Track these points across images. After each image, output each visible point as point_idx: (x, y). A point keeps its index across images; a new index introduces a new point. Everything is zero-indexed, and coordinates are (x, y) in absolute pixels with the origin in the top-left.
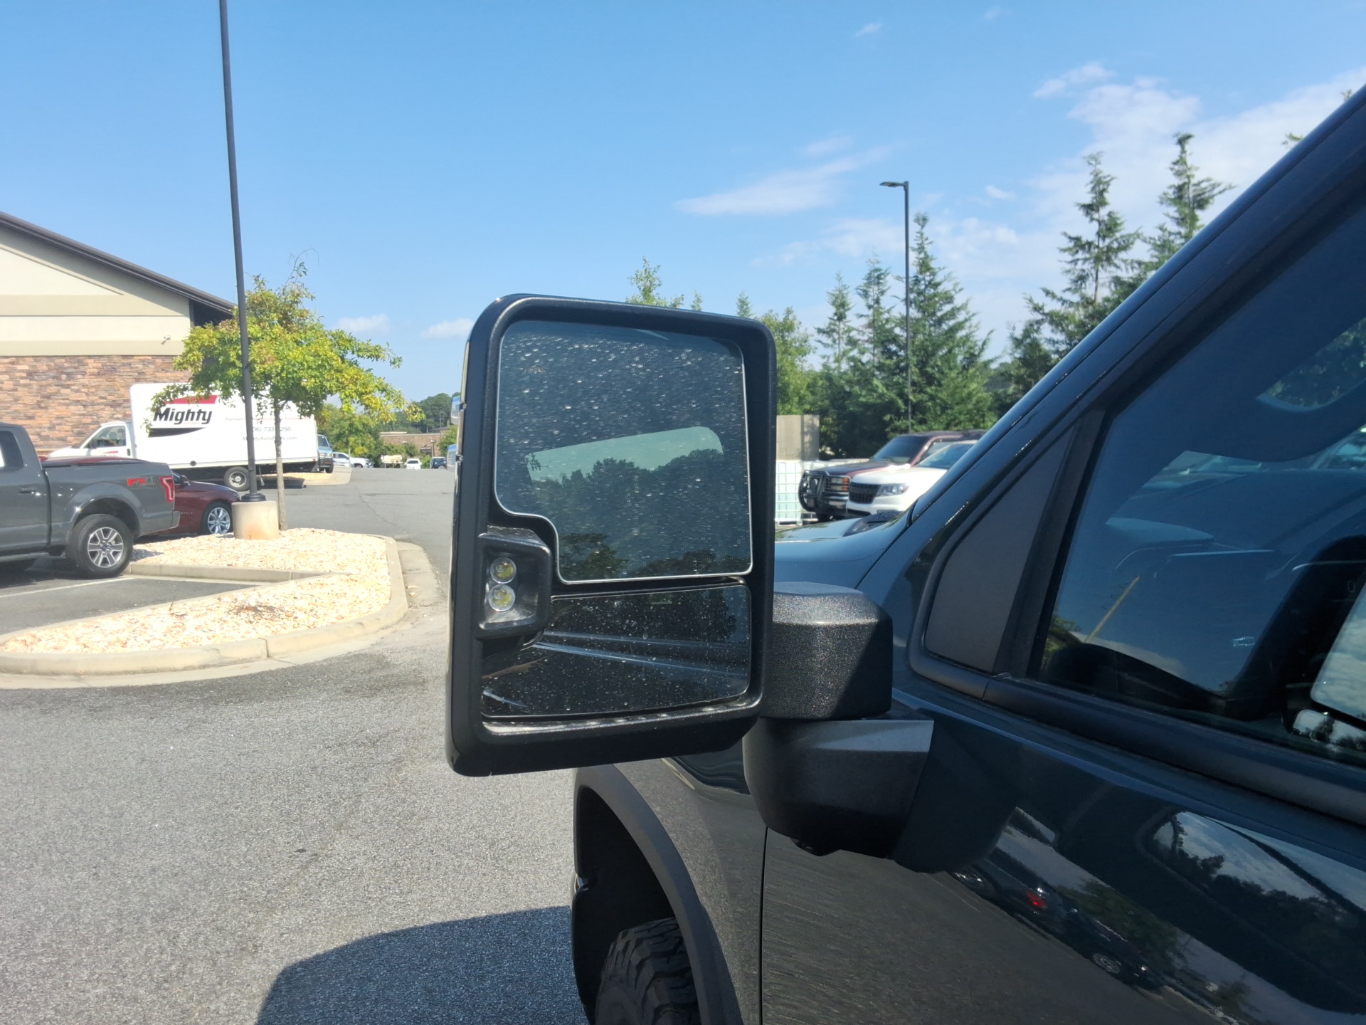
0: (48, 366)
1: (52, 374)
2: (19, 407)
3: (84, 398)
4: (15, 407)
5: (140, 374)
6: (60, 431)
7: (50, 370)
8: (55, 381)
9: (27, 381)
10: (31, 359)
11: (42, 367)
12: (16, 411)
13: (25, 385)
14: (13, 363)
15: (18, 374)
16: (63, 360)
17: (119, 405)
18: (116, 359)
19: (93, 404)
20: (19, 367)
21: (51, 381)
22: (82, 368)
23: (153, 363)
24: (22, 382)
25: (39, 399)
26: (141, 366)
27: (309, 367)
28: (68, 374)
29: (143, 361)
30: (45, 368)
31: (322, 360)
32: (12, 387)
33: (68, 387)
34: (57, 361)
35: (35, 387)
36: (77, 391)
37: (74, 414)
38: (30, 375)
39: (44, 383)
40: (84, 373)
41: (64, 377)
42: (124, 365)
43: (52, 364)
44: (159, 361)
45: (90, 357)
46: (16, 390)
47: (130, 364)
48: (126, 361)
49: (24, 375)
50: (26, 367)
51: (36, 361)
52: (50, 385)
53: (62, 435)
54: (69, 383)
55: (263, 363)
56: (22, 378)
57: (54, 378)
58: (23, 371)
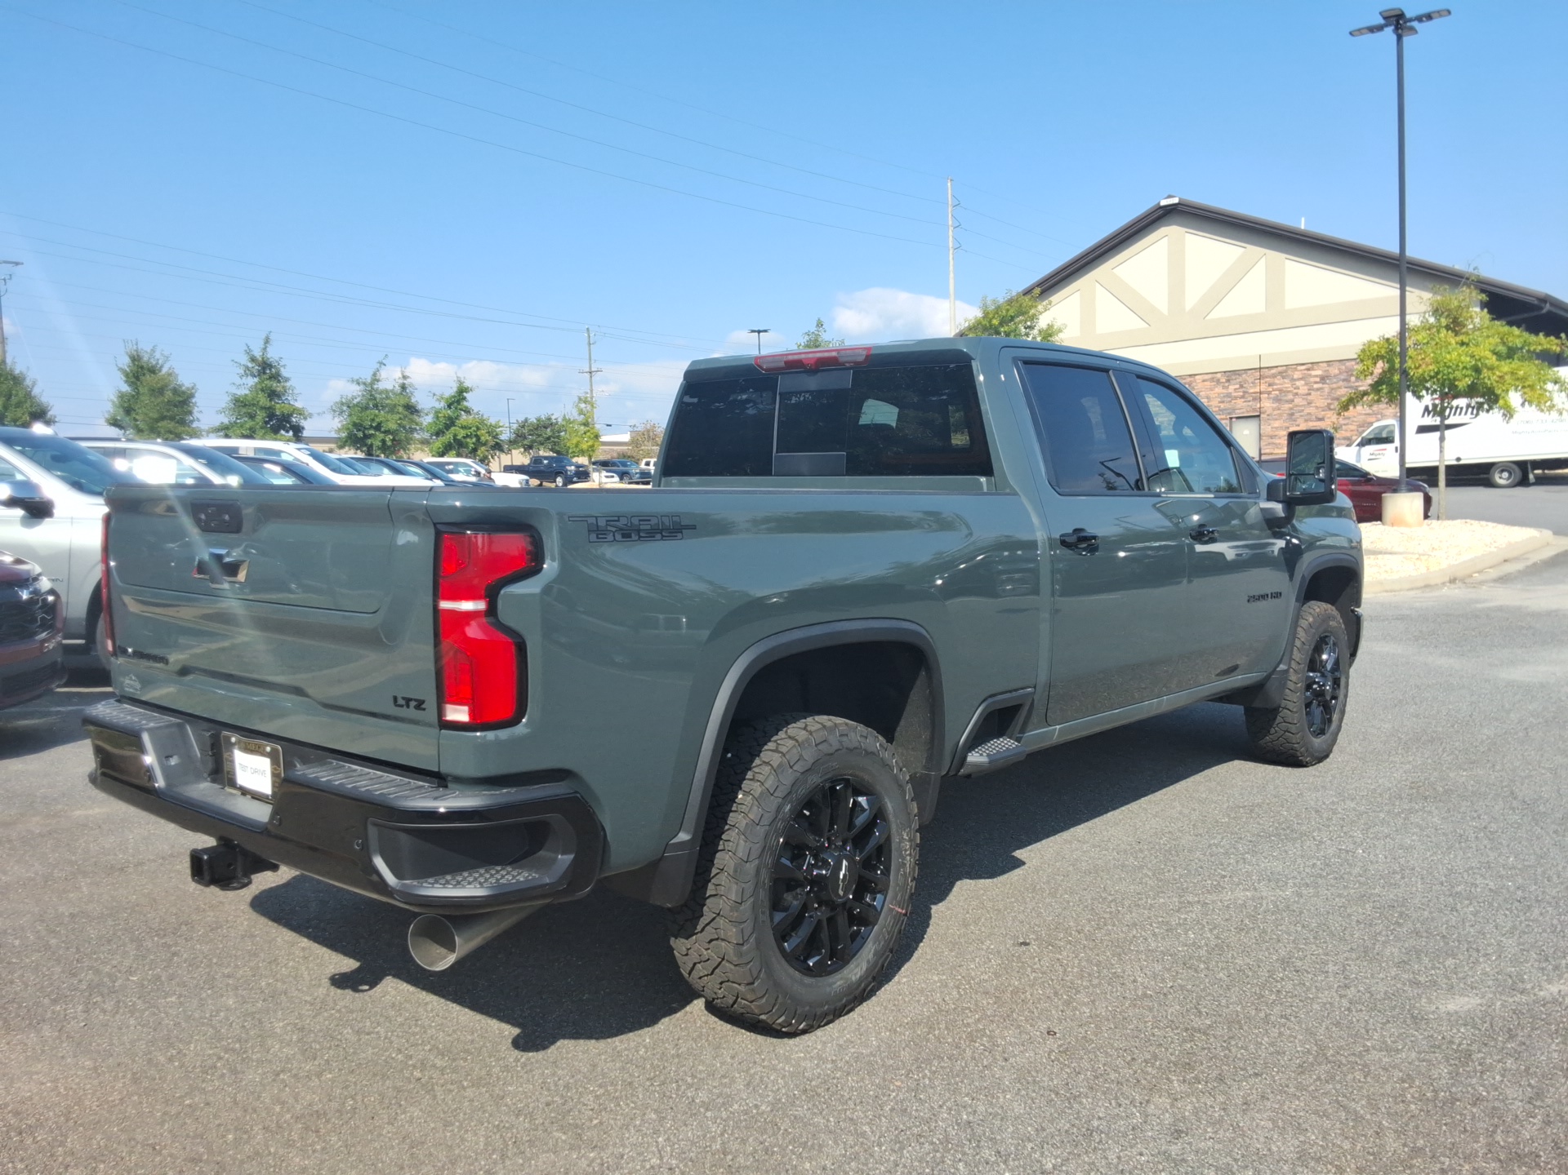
0: (1339, 369)
1: (1342, 377)
2: (1312, 410)
4: (1307, 410)
6: (1346, 430)
7: (1340, 373)
8: (1345, 384)
9: (1320, 385)
10: (1325, 365)
11: (1334, 371)
12: (1309, 414)
13: (1318, 389)
14: (1308, 369)
15: (1312, 380)
16: (1353, 363)
20: (1313, 373)
21: (1341, 383)
24: (1316, 386)
25: (1329, 401)
27: (1465, 368)
30: (1337, 371)
31: (1476, 360)
32: (1306, 392)
34: (1348, 364)
35: (1327, 390)
37: (1360, 414)
38: (1323, 379)
39: (1334, 386)
43: (1344, 367)
46: (1310, 394)
49: (1318, 379)
50: (1319, 372)
51: (1329, 366)
52: (1340, 388)
53: (1348, 434)
54: (1357, 384)
55: (1417, 368)
56: (1316, 383)
57: (1344, 380)
58: (1316, 376)
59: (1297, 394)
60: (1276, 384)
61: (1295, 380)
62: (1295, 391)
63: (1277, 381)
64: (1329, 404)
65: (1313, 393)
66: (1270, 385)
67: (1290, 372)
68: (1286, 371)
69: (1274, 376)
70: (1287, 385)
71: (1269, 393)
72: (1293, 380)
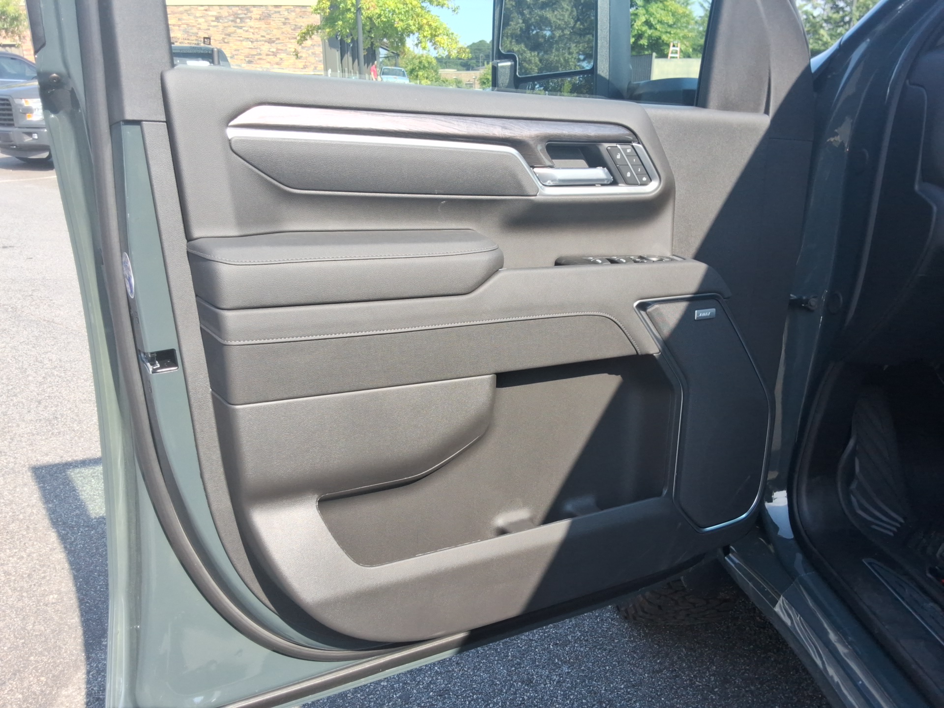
0: (228, 12)
1: (231, 18)
3: (251, 36)
5: (286, 19)
7: (229, 15)
8: (233, 24)
9: (216, 23)
10: (218, 7)
11: (225, 12)
13: (215, 26)
14: (206, 10)
15: (210, 18)
16: (237, 8)
17: (274, 42)
18: (270, 8)
19: (257, 41)
20: (210, 13)
21: (230, 23)
22: (249, 15)
23: (294, 11)
25: (224, 36)
26: (286, 13)
28: (241, 19)
29: (287, 10)
30: (227, 14)
32: (207, 27)
33: (241, 28)
34: (234, 9)
35: (221, 28)
36: (247, 31)
37: (246, 48)
38: (218, 19)
39: (226, 25)
40: (251, 18)
41: (238, 20)
42: (276, 12)
43: (231, 11)
44: (298, 10)
45: (254, 6)
46: (209, 29)
47: (279, 12)
48: (277, 10)
50: (215, 13)
51: (220, 9)
52: (230, 26)
54: (241, 25)
56: (213, 21)
57: (232, 21)
58: (213, 16)
59: (199, 29)
60: (184, 20)
61: (197, 17)
62: (198, 26)
63: (184, 18)
64: (224, 39)
65: (211, 28)
66: (179, 20)
67: (193, 11)
68: (190, 10)
69: (181, 13)
70: (192, 21)
71: (179, 26)
72: (196, 17)
